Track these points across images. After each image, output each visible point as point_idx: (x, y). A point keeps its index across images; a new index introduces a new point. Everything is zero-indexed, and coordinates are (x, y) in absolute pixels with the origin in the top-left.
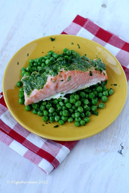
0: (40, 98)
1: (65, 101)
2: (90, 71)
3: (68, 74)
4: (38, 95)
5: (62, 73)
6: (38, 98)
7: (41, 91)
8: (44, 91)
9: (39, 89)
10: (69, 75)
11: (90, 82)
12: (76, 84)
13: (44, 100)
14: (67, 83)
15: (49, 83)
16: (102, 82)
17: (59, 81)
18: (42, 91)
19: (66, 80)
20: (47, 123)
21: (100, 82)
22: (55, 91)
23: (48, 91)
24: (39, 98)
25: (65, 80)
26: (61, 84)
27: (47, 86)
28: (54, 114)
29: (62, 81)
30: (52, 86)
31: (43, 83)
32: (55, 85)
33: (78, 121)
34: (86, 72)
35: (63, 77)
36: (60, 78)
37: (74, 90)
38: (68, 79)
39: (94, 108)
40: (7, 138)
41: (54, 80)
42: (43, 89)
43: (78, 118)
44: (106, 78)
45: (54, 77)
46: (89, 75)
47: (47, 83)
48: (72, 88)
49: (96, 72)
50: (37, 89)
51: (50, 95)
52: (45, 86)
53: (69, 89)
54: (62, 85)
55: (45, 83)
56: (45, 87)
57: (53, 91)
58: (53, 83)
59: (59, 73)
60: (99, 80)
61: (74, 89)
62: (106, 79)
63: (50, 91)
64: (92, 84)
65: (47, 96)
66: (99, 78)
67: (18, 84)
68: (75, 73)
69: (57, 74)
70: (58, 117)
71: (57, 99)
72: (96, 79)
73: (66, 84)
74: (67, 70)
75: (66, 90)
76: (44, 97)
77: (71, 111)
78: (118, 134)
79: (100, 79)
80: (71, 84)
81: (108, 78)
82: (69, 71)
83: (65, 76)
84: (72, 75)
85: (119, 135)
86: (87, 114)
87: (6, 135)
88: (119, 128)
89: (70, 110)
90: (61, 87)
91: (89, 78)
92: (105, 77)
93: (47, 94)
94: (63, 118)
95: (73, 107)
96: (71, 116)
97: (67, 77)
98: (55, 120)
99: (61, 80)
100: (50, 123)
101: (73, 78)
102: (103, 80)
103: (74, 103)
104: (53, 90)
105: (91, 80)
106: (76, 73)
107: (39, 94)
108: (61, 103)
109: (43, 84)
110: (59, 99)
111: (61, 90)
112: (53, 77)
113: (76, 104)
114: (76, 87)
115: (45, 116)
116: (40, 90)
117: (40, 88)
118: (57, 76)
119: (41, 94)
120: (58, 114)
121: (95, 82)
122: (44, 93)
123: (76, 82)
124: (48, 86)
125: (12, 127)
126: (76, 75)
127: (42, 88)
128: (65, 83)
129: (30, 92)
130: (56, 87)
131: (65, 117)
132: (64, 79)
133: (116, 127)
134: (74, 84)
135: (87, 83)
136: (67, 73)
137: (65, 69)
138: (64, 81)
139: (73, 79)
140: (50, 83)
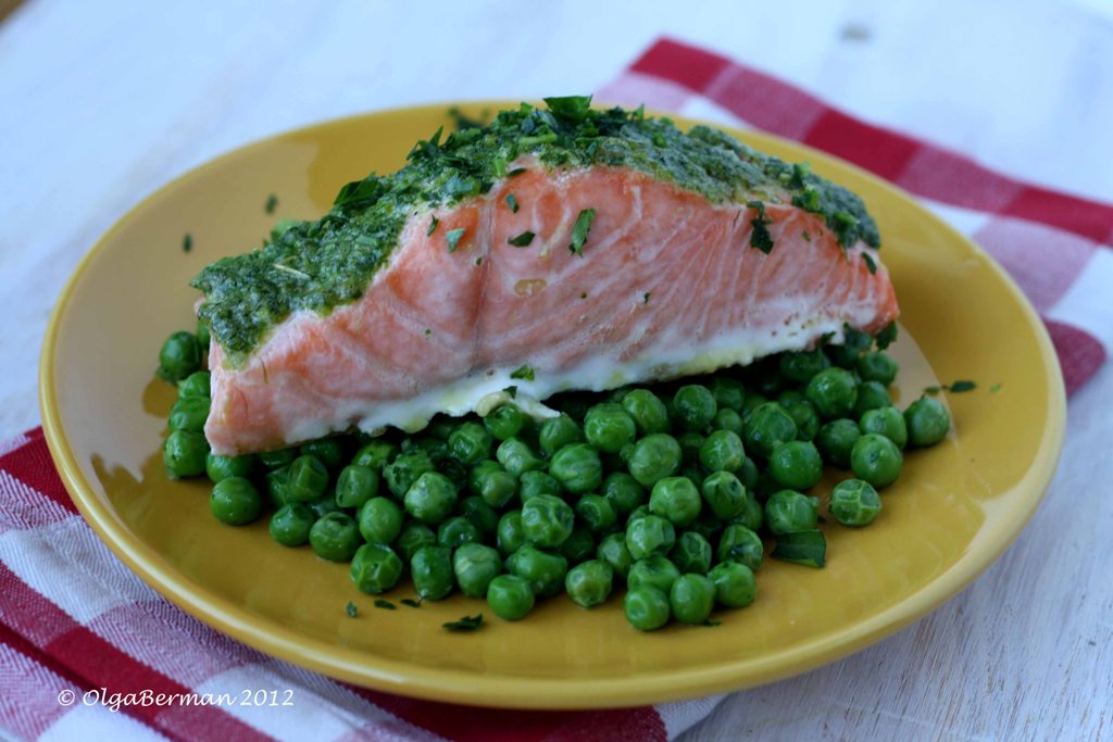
0: (336, 394)
1: (547, 435)
2: (756, 208)
3: (572, 192)
4: (319, 359)
5: (523, 180)
6: (321, 389)
7: (342, 326)
8: (371, 319)
9: (330, 301)
10: (583, 200)
11: (758, 324)
12: (639, 296)
13: (368, 427)
14: (567, 272)
15: (413, 252)
16: (852, 333)
17: (494, 244)
18: (354, 326)
19: (557, 237)
20: (391, 607)
21: (833, 327)
22: (463, 336)
23: (409, 324)
24: (330, 386)
25: (546, 237)
26: (512, 271)
27: (395, 282)
28: (446, 532)
29: (526, 240)
30: (442, 283)
31: (363, 259)
32: (464, 276)
33: (655, 586)
34: (717, 207)
35: (534, 211)
36: (507, 214)
37: (626, 358)
38: (571, 230)
39: (790, 510)
40: (28, 685)
41: (455, 226)
42: (366, 299)
43: (652, 561)
44: (883, 298)
45: (457, 207)
46: (746, 242)
47: (395, 259)
48: (612, 337)
49: (799, 230)
50: (314, 306)
51: (418, 367)
52: (378, 277)
53: (583, 337)
54: (522, 284)
55: (384, 259)
56: (382, 285)
57: (450, 339)
58: (446, 257)
59: (498, 184)
60: (831, 316)
61: (623, 346)
62: (887, 317)
63: (420, 330)
64: (768, 344)
65: (398, 381)
66: (830, 291)
67: (173, 350)
68: (630, 194)
69: (486, 188)
70: (486, 554)
71: (483, 411)
72: (804, 304)
73: (553, 280)
74: (562, 160)
75: (556, 341)
76: (366, 386)
77: (598, 507)
78: (1005, 721)
79: (834, 308)
80: (599, 288)
81: (896, 310)
82: (580, 172)
83: (551, 202)
84: (609, 203)
85: (1012, 727)
86: (729, 541)
87: (26, 663)
88: (1010, 685)
89: (586, 502)
90: (516, 304)
91: (746, 274)
92: (877, 290)
93: (399, 358)
94: (525, 562)
95: (616, 487)
96: (592, 555)
97: (567, 215)
98: (453, 579)
99: (517, 232)
100: (409, 603)
101: (609, 230)
102: (865, 316)
103: (625, 451)
104: (447, 325)
105: (762, 296)
106: (636, 190)
107: (327, 347)
108: (512, 454)
109: (368, 267)
110: (495, 412)
111: (516, 335)
112: (446, 211)
113: (641, 459)
114: (640, 330)
115: (372, 548)
116: (343, 310)
117: (342, 292)
118: (482, 202)
119: (347, 352)
120: (488, 538)
121: (796, 325)
122: (371, 349)
123: (637, 284)
124: (408, 285)
125: (83, 609)
126: (638, 211)
127: (357, 295)
128: (548, 264)
129: (258, 331)
130: (476, 301)
131: (541, 547)
132: (536, 226)
133: (986, 680)
134: (625, 294)
135: (731, 324)
136: (562, 181)
137: (543, 158)
138: (538, 249)
139: (609, 241)
140: (421, 256)
